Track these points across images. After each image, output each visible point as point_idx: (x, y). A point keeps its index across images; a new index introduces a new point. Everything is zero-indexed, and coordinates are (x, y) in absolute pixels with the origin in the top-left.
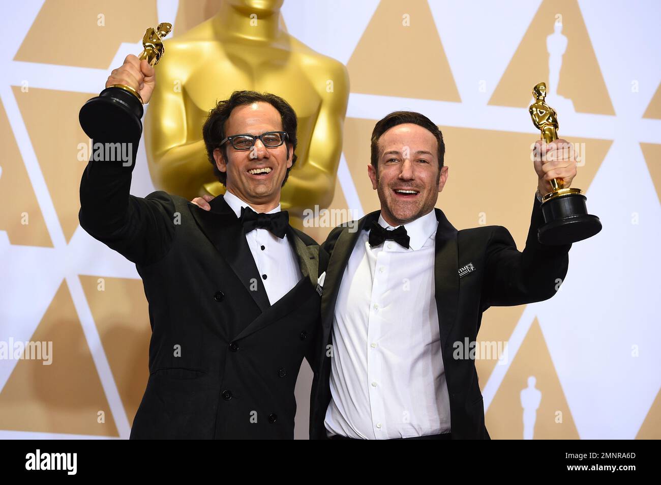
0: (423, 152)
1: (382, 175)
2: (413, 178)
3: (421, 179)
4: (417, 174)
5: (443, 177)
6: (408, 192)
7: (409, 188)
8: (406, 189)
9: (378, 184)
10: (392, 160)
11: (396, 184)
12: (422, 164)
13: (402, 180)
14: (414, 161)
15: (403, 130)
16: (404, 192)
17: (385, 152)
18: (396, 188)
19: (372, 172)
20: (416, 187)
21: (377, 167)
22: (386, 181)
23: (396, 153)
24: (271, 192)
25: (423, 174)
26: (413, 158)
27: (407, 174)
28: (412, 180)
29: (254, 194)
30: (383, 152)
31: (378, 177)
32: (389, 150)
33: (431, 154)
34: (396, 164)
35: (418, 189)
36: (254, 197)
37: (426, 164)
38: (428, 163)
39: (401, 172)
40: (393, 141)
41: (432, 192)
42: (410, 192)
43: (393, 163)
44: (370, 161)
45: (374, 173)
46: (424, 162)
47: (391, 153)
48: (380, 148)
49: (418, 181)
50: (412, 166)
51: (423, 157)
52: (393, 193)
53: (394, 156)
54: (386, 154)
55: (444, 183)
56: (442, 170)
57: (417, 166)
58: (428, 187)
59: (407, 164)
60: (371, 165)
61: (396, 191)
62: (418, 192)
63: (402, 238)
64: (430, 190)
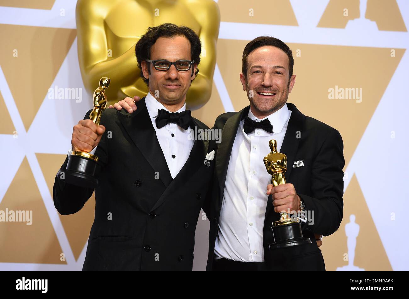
0: (278, 67)
1: (249, 82)
2: (272, 85)
3: (277, 85)
4: (274, 82)
5: (292, 82)
6: (267, 94)
7: (268, 91)
8: (267, 93)
9: (247, 88)
10: (257, 72)
11: (259, 88)
12: (278, 75)
13: (264, 86)
14: (272, 72)
15: (264, 50)
16: (265, 94)
17: (252, 66)
18: (259, 91)
19: (243, 78)
20: (273, 91)
21: (247, 76)
22: (253, 86)
23: (260, 67)
24: (178, 98)
25: (278, 81)
26: (271, 71)
27: (267, 82)
28: (271, 86)
29: (167, 98)
30: (251, 65)
31: (247, 83)
32: (255, 65)
33: (284, 68)
34: (260, 75)
35: (274, 92)
36: (167, 100)
37: (281, 75)
38: (282, 74)
39: (263, 80)
40: (258, 59)
41: (284, 93)
42: (269, 94)
43: (258, 74)
44: (241, 71)
45: (244, 79)
46: (279, 73)
47: (256, 67)
48: (249, 63)
49: (275, 87)
50: (270, 77)
51: (279, 70)
52: (257, 94)
53: (258, 69)
54: (253, 67)
55: (292, 87)
56: (291, 78)
57: (274, 75)
58: (282, 91)
59: (267, 75)
60: (242, 73)
61: (259, 93)
62: (275, 94)
63: (267, 127)
64: (283, 92)
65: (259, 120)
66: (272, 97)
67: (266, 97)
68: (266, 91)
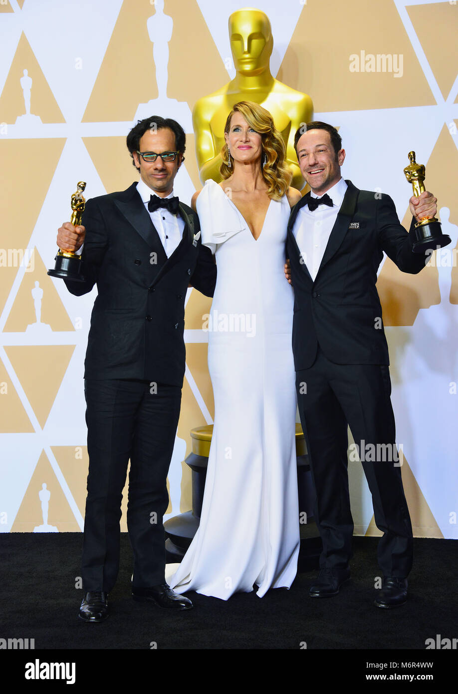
0: (320, 145)
2: (317, 163)
3: (322, 161)
5: (341, 156)
6: (316, 172)
7: (316, 169)
10: (303, 155)
12: (322, 152)
14: (316, 152)
16: (314, 172)
18: (309, 171)
23: (304, 150)
25: (323, 158)
26: (315, 151)
33: (325, 145)
38: (325, 151)
39: (309, 161)
42: (318, 171)
43: (305, 156)
46: (322, 150)
47: (301, 151)
49: (321, 164)
50: (314, 156)
51: (321, 148)
52: (308, 174)
53: (304, 152)
54: (299, 153)
57: (317, 154)
58: (328, 165)
59: (311, 155)
61: (310, 173)
62: (323, 169)
63: (327, 201)
64: (331, 166)
65: (320, 197)
66: (321, 173)
67: (316, 175)
68: (314, 170)
